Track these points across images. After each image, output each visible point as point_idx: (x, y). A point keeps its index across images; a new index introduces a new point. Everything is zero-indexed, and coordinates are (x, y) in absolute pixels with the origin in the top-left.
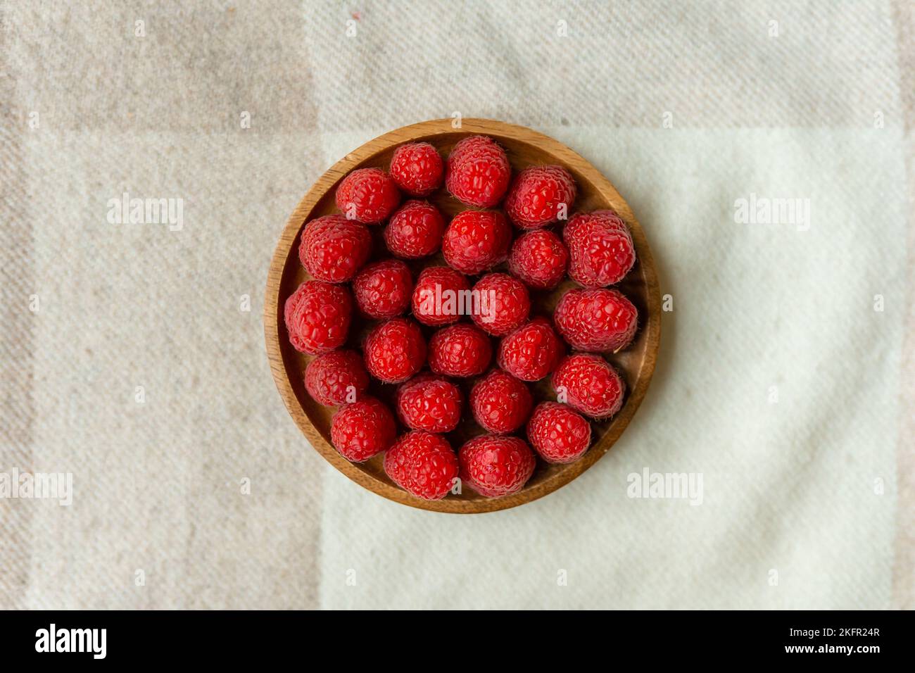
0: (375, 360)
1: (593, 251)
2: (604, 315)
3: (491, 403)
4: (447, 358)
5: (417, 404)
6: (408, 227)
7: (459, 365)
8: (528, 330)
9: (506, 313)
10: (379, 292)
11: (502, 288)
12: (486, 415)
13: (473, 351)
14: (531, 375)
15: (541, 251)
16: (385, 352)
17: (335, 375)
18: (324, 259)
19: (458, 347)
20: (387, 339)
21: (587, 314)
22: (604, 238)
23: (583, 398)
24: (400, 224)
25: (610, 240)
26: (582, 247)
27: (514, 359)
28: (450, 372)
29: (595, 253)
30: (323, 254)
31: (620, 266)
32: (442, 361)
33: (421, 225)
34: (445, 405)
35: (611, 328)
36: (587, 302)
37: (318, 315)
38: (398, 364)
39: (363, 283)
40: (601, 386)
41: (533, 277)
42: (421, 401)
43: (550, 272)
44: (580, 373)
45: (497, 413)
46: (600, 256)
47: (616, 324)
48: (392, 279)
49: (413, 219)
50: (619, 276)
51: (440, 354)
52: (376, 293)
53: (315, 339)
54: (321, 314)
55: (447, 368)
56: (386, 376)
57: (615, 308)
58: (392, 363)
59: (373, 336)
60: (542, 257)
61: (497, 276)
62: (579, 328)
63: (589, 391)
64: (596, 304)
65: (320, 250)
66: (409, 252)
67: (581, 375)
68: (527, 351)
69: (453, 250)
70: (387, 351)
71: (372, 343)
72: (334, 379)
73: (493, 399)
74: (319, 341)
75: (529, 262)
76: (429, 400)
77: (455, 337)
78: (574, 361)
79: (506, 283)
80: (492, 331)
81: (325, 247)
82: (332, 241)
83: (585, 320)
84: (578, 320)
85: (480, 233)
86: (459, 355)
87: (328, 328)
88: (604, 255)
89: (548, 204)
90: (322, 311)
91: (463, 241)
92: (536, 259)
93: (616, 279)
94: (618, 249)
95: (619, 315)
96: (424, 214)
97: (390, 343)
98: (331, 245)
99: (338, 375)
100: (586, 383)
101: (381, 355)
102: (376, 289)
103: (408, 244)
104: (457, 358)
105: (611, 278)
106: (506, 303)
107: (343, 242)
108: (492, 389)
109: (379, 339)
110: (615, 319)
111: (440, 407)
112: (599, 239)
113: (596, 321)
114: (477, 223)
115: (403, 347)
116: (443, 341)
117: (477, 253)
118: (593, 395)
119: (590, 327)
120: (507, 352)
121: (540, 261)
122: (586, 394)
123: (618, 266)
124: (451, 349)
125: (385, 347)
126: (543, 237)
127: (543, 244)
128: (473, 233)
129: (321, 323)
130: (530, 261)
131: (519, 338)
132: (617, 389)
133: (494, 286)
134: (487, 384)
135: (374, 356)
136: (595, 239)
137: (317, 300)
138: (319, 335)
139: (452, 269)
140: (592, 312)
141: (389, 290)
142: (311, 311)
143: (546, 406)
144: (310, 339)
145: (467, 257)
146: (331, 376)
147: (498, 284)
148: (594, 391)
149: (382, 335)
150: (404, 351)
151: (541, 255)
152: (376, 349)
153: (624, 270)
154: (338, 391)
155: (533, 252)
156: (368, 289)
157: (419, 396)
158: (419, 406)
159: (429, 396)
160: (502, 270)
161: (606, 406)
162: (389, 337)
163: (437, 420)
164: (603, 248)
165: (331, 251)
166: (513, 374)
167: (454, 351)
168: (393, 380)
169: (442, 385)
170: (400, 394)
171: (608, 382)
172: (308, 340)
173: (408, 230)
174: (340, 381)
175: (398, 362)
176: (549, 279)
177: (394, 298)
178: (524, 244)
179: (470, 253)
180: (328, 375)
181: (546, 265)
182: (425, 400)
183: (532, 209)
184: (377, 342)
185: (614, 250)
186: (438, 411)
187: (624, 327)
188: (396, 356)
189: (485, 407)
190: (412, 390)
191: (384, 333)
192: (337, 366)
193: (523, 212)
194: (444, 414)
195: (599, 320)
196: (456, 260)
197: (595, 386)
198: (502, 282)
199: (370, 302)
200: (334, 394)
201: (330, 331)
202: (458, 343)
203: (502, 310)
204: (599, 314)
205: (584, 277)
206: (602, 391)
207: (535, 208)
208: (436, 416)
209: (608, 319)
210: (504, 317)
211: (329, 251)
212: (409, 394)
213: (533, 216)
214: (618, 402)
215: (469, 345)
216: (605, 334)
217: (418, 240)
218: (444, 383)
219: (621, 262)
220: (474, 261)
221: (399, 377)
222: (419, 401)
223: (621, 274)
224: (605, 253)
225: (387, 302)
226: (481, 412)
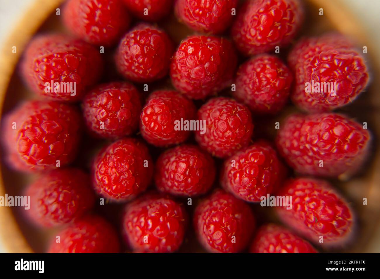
0: (100, 177)
1: (322, 70)
2: (332, 137)
3: (215, 223)
4: (172, 176)
5: (140, 223)
6: (135, 46)
7: (183, 184)
8: (252, 152)
9: (230, 134)
10: (106, 110)
11: (226, 109)
12: (209, 235)
13: (197, 170)
14: (254, 196)
15: (266, 73)
16: (110, 169)
17: (55, 194)
18: (46, 73)
19: (183, 166)
20: (113, 157)
21: (313, 136)
22: (335, 57)
23: (310, 223)
24: (128, 43)
25: (342, 58)
26: (310, 69)
27: (238, 179)
28: (175, 190)
29: (324, 72)
30: (45, 68)
31: (353, 85)
32: (167, 179)
33: (149, 45)
34: (168, 224)
35: (340, 151)
36: (312, 125)
37: (38, 130)
38: (122, 181)
39: (91, 102)
40: (330, 212)
41: (257, 101)
42: (145, 219)
43: (274, 95)
44: (305, 196)
45: (220, 234)
46: (330, 76)
47: (346, 147)
48: (120, 98)
49: (140, 39)
50: (351, 97)
51: (166, 173)
52: (104, 111)
53: (33, 155)
54: (42, 130)
55: (172, 187)
56: (110, 194)
57: (345, 129)
58: (117, 180)
59: (100, 154)
60: (267, 79)
61: (221, 100)
62: (305, 151)
63: (316, 216)
64: (323, 125)
65: (42, 63)
66: (137, 73)
67: (307, 199)
68: (250, 172)
69: (180, 72)
70: (112, 168)
71: (99, 161)
72: (54, 197)
73: (216, 219)
74: (39, 157)
75: (253, 85)
76: (152, 218)
77: (180, 156)
78: (298, 184)
79: (230, 105)
80: (217, 152)
81: (48, 61)
82: (55, 55)
83: (311, 142)
84: (303, 142)
85: (207, 54)
86: (184, 174)
87: (49, 144)
88: (335, 75)
89: (277, 24)
90: (43, 126)
91: (190, 62)
92: (260, 81)
93: (347, 100)
94: (351, 69)
95: (350, 137)
96: (152, 34)
97: (115, 160)
98: (54, 59)
99: (59, 193)
100: (312, 207)
101: (106, 172)
102: (103, 106)
103: (136, 64)
104: (182, 177)
105: (341, 98)
106: (230, 124)
107: (68, 57)
108: (215, 209)
109: (105, 157)
110: (345, 142)
111: (163, 226)
112: (329, 58)
113: (322, 143)
114: (204, 44)
115: (129, 164)
116: (169, 161)
117: (203, 74)
118: (322, 221)
119: (315, 149)
120: (230, 172)
121: (265, 83)
122: (313, 219)
123: (351, 85)
124: (177, 167)
125: (111, 164)
126: (269, 60)
127: (268, 67)
128: (200, 54)
129: (41, 138)
130: (254, 83)
131: (242, 159)
132: (349, 216)
133: (219, 108)
134: (211, 204)
135: (99, 174)
136: (325, 59)
137: (39, 116)
138: (38, 151)
139: (179, 92)
140: (318, 134)
141: (116, 107)
142: (30, 126)
143: (270, 228)
144: (28, 155)
145: (193, 79)
146: (50, 195)
147: (223, 106)
148: (323, 217)
149: (108, 154)
150: (129, 168)
151: (266, 77)
152: (101, 167)
153: (356, 91)
154: (56, 210)
155: (258, 75)
156: (96, 107)
157: (143, 215)
158: (143, 224)
159: (153, 215)
160: (226, 93)
161: (337, 234)
162: (115, 154)
163: (160, 240)
164: (333, 67)
165: (54, 64)
166: (236, 194)
167: (179, 169)
168: (118, 198)
169: (166, 203)
170: (124, 213)
171: (338, 208)
172: (26, 156)
173: (135, 50)
174: (61, 199)
175: (123, 179)
176: (273, 102)
177: (121, 116)
178: (249, 68)
179: (196, 73)
180: (48, 193)
181: (271, 87)
182: (149, 218)
183: (259, 30)
184: (103, 160)
185: (346, 69)
186: (161, 230)
187: (356, 149)
188: (121, 173)
189: (208, 227)
190: (138, 209)
191: (111, 151)
192: (59, 185)
193: (250, 35)
194: (167, 234)
195: (326, 142)
196: (183, 83)
197: (324, 211)
198: (227, 104)
199: (98, 120)
200: (52, 213)
201: (51, 147)
202: (183, 162)
203: (226, 131)
204: (326, 136)
205: (310, 100)
206: (333, 217)
207: (262, 29)
208: (159, 235)
209: (336, 141)
210: (228, 138)
211: (51, 65)
212: (133, 212)
213: (259, 38)
214: (350, 230)
215: (194, 163)
216: (333, 157)
217: (146, 61)
218: (168, 202)
219: (354, 82)
220: (200, 83)
221: (123, 195)
222: (143, 219)
223: (353, 95)
224: (335, 72)
225: (114, 120)
226: (204, 233)
